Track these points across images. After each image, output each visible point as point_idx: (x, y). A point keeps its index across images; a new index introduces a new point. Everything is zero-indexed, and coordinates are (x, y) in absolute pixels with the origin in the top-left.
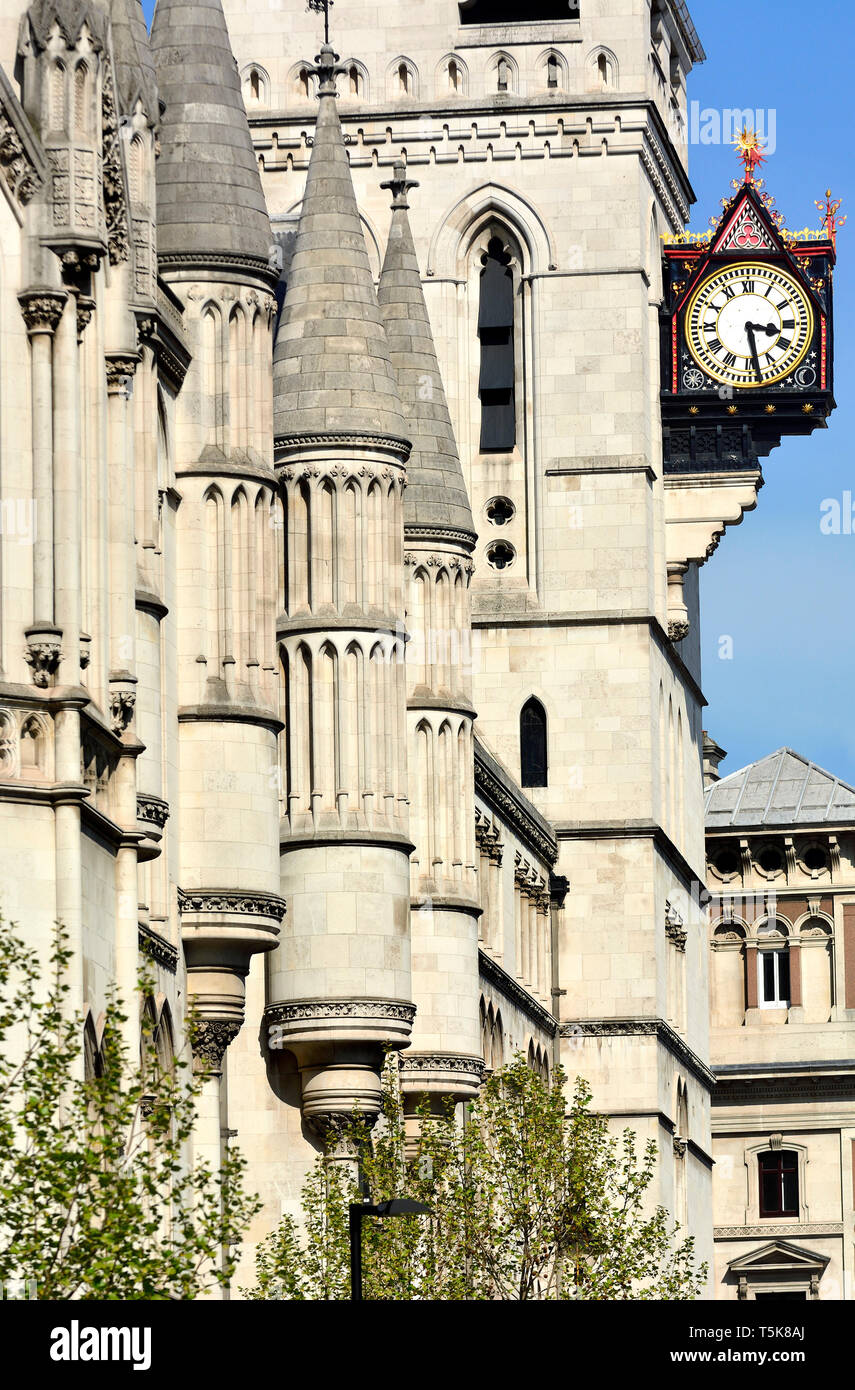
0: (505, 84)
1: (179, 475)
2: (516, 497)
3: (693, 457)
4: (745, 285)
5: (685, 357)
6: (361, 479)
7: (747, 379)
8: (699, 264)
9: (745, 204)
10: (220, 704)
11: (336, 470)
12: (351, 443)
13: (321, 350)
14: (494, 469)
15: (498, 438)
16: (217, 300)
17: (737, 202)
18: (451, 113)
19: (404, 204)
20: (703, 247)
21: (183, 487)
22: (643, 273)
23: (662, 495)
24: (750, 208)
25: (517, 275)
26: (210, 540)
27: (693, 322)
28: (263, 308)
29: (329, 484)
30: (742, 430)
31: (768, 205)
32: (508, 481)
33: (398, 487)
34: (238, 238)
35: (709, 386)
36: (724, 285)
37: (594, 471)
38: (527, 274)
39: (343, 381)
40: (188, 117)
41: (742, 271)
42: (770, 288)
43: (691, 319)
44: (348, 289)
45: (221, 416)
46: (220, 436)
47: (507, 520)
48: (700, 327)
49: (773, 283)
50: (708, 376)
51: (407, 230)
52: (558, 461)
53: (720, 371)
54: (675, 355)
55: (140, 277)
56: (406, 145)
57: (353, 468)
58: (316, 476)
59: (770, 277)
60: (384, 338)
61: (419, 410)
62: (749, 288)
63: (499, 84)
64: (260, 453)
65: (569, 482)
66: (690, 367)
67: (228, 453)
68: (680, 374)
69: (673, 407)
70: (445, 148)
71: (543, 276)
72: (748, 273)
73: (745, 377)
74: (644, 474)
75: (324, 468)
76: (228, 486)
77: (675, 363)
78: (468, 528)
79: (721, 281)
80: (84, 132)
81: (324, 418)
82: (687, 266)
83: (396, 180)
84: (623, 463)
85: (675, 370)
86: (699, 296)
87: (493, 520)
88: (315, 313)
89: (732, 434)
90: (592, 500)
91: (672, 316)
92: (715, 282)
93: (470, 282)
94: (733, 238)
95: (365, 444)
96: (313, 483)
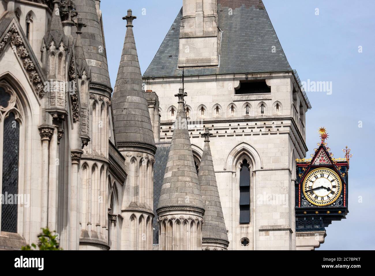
0: (248, 112)
1: (123, 211)
2: (250, 238)
3: (305, 227)
4: (321, 175)
5: (303, 196)
6: (189, 220)
7: (322, 203)
8: (307, 168)
9: (322, 150)
11: (181, 217)
12: (186, 209)
13: (177, 180)
14: (243, 229)
15: (245, 220)
16: (136, 157)
17: (319, 150)
18: (232, 121)
19: (208, 140)
20: (309, 163)
21: (124, 215)
22: (289, 170)
23: (296, 238)
24: (323, 152)
25: (251, 170)
26: (132, 232)
27: (305, 186)
28: (150, 160)
29: (178, 222)
30: (320, 219)
31: (328, 151)
32: (248, 233)
33: (200, 224)
34: (143, 138)
35: (310, 205)
36: (315, 175)
37: (273, 230)
38: (254, 170)
39: (184, 190)
40: (128, 100)
41: (320, 170)
42: (329, 176)
43: (305, 185)
44: (186, 162)
45: (136, 193)
46: (136, 199)
47: (247, 245)
48: (308, 187)
49: (330, 174)
50: (310, 202)
51: (209, 148)
52: (262, 227)
53: (314, 201)
54: (300, 196)
55: (83, 126)
56: (218, 131)
57: (186, 217)
58: (175, 219)
59: (329, 172)
60: (197, 177)
61: (211, 203)
62: (322, 176)
63: (246, 112)
64: (149, 205)
65: (266, 233)
66: (304, 199)
67: (138, 205)
68: (301, 201)
69: (299, 212)
70: (230, 132)
71: (259, 171)
72: (322, 171)
73: (321, 203)
74: (289, 231)
75: (177, 217)
76: (138, 215)
77: (300, 198)
78: (226, 240)
79: (314, 173)
80: (61, 76)
81: (177, 201)
82: (304, 169)
83: (206, 133)
84: (282, 227)
85: (300, 200)
86: (307, 178)
87: (243, 245)
88: (175, 169)
89: (317, 220)
90: (273, 239)
91: (299, 184)
92: (312, 174)
93: (237, 172)
94: (318, 161)
95: (190, 209)
96: (174, 221)
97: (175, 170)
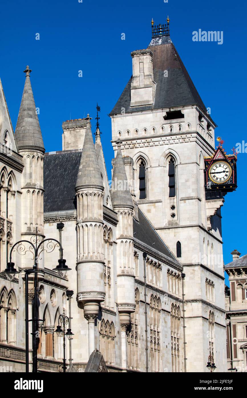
0: (172, 130)
1: (21, 189)
2: (175, 205)
3: (211, 197)
4: (219, 165)
6: (92, 194)
8: (211, 162)
10: (29, 232)
11: (88, 192)
12: (90, 187)
13: (85, 170)
14: (171, 200)
16: (30, 155)
17: (217, 150)
18: (162, 136)
20: (212, 159)
21: (22, 191)
22: (197, 163)
23: (204, 204)
24: (220, 151)
28: (40, 156)
31: (223, 150)
32: (174, 202)
34: (34, 143)
35: (213, 184)
36: (216, 165)
37: (188, 199)
38: (176, 164)
39: (89, 176)
41: (219, 163)
43: (210, 172)
44: (91, 159)
45: (31, 177)
46: (30, 181)
47: (174, 209)
49: (224, 165)
52: (182, 198)
53: (215, 181)
54: (207, 179)
57: (91, 192)
58: (84, 193)
59: (224, 163)
64: (40, 185)
65: (184, 202)
66: (210, 181)
70: (161, 143)
71: (179, 165)
73: (220, 182)
74: (197, 200)
76: (32, 190)
81: (85, 182)
82: (209, 162)
85: (207, 181)
86: (211, 168)
89: (218, 192)
90: (188, 205)
91: (206, 172)
92: (214, 165)
93: (167, 167)
94: (217, 157)
95: (94, 187)
96: (83, 195)
97: (84, 164)
